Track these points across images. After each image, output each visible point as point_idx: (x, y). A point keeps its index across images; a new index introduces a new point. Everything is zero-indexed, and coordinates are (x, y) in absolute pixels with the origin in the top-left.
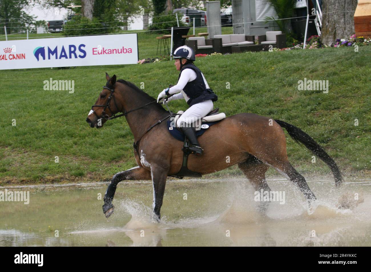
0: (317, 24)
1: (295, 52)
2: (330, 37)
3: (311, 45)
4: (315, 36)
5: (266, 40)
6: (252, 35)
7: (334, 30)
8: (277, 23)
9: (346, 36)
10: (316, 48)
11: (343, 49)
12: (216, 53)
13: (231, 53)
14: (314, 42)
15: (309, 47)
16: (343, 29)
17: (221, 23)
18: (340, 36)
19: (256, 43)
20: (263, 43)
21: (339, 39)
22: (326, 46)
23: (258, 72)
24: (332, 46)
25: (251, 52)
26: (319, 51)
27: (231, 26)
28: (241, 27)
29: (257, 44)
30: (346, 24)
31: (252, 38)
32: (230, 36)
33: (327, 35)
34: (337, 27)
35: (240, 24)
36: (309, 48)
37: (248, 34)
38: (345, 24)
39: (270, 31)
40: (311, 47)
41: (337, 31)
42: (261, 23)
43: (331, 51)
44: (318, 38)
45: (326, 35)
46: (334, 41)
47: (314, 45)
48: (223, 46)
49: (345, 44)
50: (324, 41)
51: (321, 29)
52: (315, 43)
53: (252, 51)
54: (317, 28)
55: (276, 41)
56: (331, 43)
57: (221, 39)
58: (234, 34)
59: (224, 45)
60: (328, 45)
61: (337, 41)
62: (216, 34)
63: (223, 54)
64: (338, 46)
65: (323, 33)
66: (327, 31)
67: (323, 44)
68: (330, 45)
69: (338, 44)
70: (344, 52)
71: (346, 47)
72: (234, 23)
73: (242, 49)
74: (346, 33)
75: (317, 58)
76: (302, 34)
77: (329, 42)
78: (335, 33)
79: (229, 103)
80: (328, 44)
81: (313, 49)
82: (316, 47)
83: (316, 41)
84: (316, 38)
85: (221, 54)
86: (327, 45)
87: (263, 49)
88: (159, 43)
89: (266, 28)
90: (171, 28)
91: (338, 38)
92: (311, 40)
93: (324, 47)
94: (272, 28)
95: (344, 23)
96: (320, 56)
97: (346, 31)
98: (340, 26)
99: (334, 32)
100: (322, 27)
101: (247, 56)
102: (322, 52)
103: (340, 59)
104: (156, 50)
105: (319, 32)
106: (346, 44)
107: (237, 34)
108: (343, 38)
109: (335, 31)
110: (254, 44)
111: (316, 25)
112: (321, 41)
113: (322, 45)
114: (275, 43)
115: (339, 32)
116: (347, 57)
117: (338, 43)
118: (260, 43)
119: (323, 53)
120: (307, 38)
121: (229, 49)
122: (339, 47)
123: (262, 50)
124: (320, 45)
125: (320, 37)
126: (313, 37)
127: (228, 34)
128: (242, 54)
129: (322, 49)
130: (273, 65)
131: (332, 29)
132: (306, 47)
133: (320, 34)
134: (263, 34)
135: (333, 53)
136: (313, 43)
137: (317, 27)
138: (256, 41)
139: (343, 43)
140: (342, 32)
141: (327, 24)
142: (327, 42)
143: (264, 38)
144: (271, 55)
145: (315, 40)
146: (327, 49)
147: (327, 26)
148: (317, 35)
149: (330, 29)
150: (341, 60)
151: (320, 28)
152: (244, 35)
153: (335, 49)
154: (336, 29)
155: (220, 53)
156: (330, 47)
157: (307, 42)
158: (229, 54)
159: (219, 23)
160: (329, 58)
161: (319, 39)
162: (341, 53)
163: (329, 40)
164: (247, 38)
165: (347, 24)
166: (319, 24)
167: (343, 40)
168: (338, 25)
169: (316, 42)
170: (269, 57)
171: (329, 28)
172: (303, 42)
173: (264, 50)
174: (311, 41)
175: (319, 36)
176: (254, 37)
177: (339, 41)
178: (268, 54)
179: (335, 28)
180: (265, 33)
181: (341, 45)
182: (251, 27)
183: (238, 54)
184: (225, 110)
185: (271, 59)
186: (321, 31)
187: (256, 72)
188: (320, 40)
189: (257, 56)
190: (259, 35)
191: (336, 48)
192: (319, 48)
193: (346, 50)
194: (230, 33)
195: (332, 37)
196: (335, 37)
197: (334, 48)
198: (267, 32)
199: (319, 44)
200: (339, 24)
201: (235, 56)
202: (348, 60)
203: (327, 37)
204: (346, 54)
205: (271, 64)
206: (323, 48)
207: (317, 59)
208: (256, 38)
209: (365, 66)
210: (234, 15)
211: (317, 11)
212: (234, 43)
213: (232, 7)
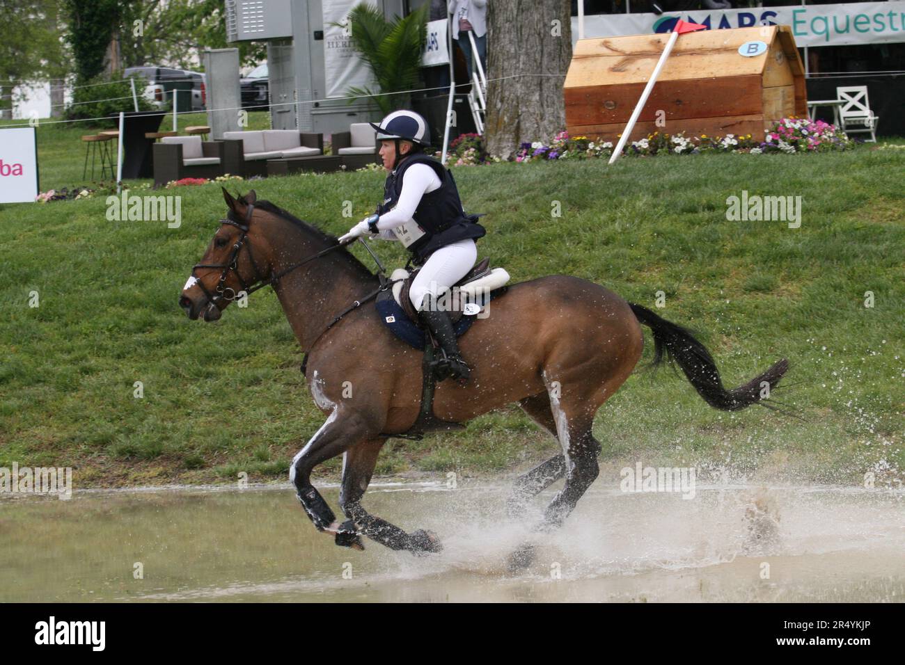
0: (475, 107)
2: (507, 137)
3: (459, 156)
4: (471, 134)
5: (349, 145)
6: (317, 132)
7: (517, 121)
8: (378, 103)
9: (545, 135)
10: (471, 164)
11: (537, 167)
12: (231, 175)
13: (265, 175)
14: (467, 149)
15: (456, 161)
16: (538, 118)
17: (240, 102)
18: (530, 134)
19: (326, 152)
20: (343, 151)
21: (527, 142)
22: (497, 160)
23: (332, 223)
24: (511, 159)
25: (314, 174)
26: (478, 171)
27: (267, 109)
28: (289, 111)
29: (329, 154)
30: (545, 107)
31: (317, 140)
32: (263, 134)
33: (500, 132)
34: (522, 112)
35: (287, 105)
36: (456, 165)
37: (308, 130)
38: (542, 105)
39: (361, 122)
40: (460, 161)
41: (522, 124)
42: (338, 103)
43: (508, 173)
44: (477, 139)
45: (496, 132)
46: (516, 146)
47: (468, 156)
48: (246, 159)
49: (542, 154)
50: (491, 147)
51: (485, 117)
52: (471, 153)
53: (317, 172)
54: (474, 114)
55: (374, 148)
56: (509, 152)
57: (240, 143)
58: (273, 128)
59: (247, 156)
60: (500, 157)
61: (522, 148)
62: (229, 130)
63: (244, 179)
64: (526, 160)
65: (489, 127)
66: (498, 123)
67: (489, 155)
68: (505, 157)
69: (526, 154)
70: (541, 173)
71: (544, 161)
72: (272, 103)
73: (294, 166)
74: (545, 128)
75: (473, 188)
76: (438, 131)
77: (504, 150)
78: (518, 128)
79: (260, 298)
80: (502, 153)
81: (464, 166)
82: (472, 161)
83: (472, 147)
84: (472, 140)
85: (241, 178)
86: (498, 156)
87: (344, 167)
88: (88, 152)
89: (351, 114)
90: (119, 115)
91: (525, 140)
92: (459, 144)
93: (492, 161)
94: (364, 115)
95: (539, 104)
96: (482, 183)
97: (546, 122)
98: (531, 110)
99: (515, 125)
100: (487, 113)
101: (303, 183)
102: (487, 173)
103: (529, 190)
104: (81, 168)
105: (480, 126)
106: (545, 155)
107: (280, 129)
108: (537, 139)
109: (519, 123)
110: (322, 153)
111: (472, 108)
112: (485, 148)
113: (486, 158)
114: (373, 152)
115: (527, 125)
116: (547, 185)
117: (524, 151)
118: (335, 152)
119: (488, 177)
120: (450, 138)
121: (261, 167)
122: (528, 162)
123: (341, 169)
124: (482, 156)
125: (481, 137)
126: (464, 138)
127: (258, 129)
128: (292, 178)
129: (487, 168)
130: (367, 206)
131: (511, 119)
132: (447, 161)
133: (482, 129)
134: (344, 130)
135: (513, 176)
136: (466, 152)
137: (475, 112)
138: (326, 148)
139: (536, 152)
140: (536, 126)
141: (499, 105)
142: (499, 150)
143: (346, 139)
144: (364, 181)
145: (469, 146)
146: (500, 168)
147: (499, 111)
148: (475, 131)
149: (506, 119)
150: (533, 193)
151: (482, 115)
152: (297, 131)
153: (518, 168)
154: (522, 118)
155: (238, 177)
156: (505, 162)
157: (451, 150)
158: (259, 178)
159: (236, 104)
160: (504, 188)
161: (479, 143)
162: (533, 176)
163: (504, 144)
164: (304, 140)
165: (548, 106)
166: (480, 106)
167: (537, 145)
168: (524, 109)
169: (473, 149)
170: (358, 187)
171: (504, 114)
172: (441, 149)
173: (346, 170)
174: (461, 147)
175: (480, 134)
176: (320, 137)
177: (528, 146)
178: (354, 179)
179: (519, 116)
180: (349, 127)
181: (532, 157)
182: (313, 112)
183: (283, 178)
184: (250, 315)
185: (362, 191)
186: (483, 121)
187: (326, 222)
188: (483, 145)
189: (330, 184)
190: (333, 132)
191: (521, 163)
192: (478, 163)
193: (544, 168)
194: (264, 128)
195: (511, 136)
196: (517, 138)
197: (515, 164)
198: (353, 125)
199: (479, 154)
200: (527, 107)
201: (275, 184)
202: (548, 194)
203: (498, 137)
204: (543, 179)
205: (362, 202)
206: (488, 164)
207: (475, 192)
208: (327, 139)
209: (591, 208)
210: (272, 82)
211: (475, 75)
212: (272, 150)
213: (268, 64)
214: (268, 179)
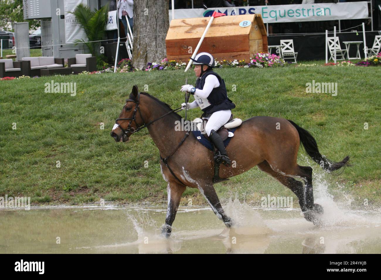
0: (128, 47)
1: (105, 76)
2: (142, 60)
3: (121, 68)
4: (127, 59)
5: (75, 63)
6: (61, 58)
7: (146, 53)
8: (87, 46)
9: (158, 59)
10: (127, 71)
11: (154, 73)
12: (25, 76)
13: (40, 76)
14: (125, 65)
15: (120, 70)
16: (155, 53)
17: (29, 45)
18: (151, 59)
19: (65, 66)
20: (72, 66)
21: (150, 62)
22: (138, 70)
23: (68, 96)
24: (143, 70)
25: (60, 75)
26: (129, 74)
27: (40, 48)
28: (50, 49)
29: (67, 67)
30: (158, 47)
31: (62, 61)
32: (39, 58)
33: (139, 58)
34: (148, 50)
35: (49, 46)
36: (120, 72)
37: (58, 57)
38: (156, 47)
39: (80, 54)
40: (122, 70)
41: (148, 55)
42: (71, 45)
43: (142, 75)
44: (129, 61)
45: (137, 58)
46: (146, 64)
47: (125, 68)
48: (31, 69)
49: (156, 67)
50: (135, 64)
51: (132, 52)
52: (126, 67)
53: (61, 75)
55: (86, 64)
56: (143, 67)
57: (29, 62)
58: (43, 56)
59: (32, 67)
60: (139, 69)
61: (148, 65)
62: (24, 57)
63: (31, 77)
64: (150, 70)
65: (134, 56)
66: (138, 54)
67: (134, 68)
68: (141, 69)
69: (150, 68)
70: (156, 76)
71: (157, 71)
72: (43, 45)
73: (52, 72)
74: (158, 57)
75: (128, 82)
76: (113, 58)
77: (141, 66)
78: (146, 56)
79: (38, 128)
80: (139, 67)
81: (124, 73)
82: (127, 70)
83: (127, 64)
84: (127, 61)
85: (29, 77)
86: (138, 68)
87: (73, 72)
89: (76, 50)
91: (149, 61)
92: (122, 63)
93: (135, 71)
94: (81, 51)
95: (155, 47)
96: (131, 80)
97: (158, 54)
98: (152, 49)
99: (145, 55)
100: (133, 50)
101: (56, 79)
102: (133, 76)
103: (151, 83)
105: (130, 55)
106: (158, 68)
107: (46, 56)
108: (154, 61)
109: (147, 54)
110: (64, 66)
111: (127, 48)
112: (132, 65)
113: (133, 69)
114: (85, 66)
115: (150, 55)
116: (159, 81)
117: (149, 66)
118: (69, 66)
119: (134, 77)
120: (118, 61)
121: (38, 72)
122: (151, 71)
123: (72, 74)
124: (131, 68)
125: (131, 60)
126: (124, 61)
127: (37, 56)
128: (51, 77)
129: (133, 73)
130: (83, 89)
131: (144, 53)
132: (116, 70)
133: (131, 57)
134: (73, 57)
135: (144, 77)
136: (124, 67)
137: (128, 50)
138: (65, 64)
139: (154, 66)
140: (154, 55)
141: (138, 47)
142: (138, 66)
143: (74, 61)
144: (81, 79)
145: (126, 64)
146: (139, 73)
147: (138, 49)
148: (128, 58)
149: (141, 52)
150: (153, 84)
151: (131, 51)
152: (53, 57)
153: (146, 73)
154: (148, 52)
155: (28, 76)
156: (141, 71)
157: (118, 65)
158: (37, 77)
159: (27, 45)
160: (141, 82)
161: (130, 63)
162: (152, 77)
163: (141, 63)
164: (56, 61)
165: (159, 47)
166: (130, 47)
167: (154, 64)
168: (149, 49)
169: (127, 65)
170: (79, 81)
171: (140, 51)
172: (114, 65)
173: (74, 74)
174: (122, 65)
175: (130, 59)
177: (150, 64)
178: (77, 78)
179: (147, 51)
180: (75, 56)
181: (152, 69)
182: (60, 49)
183: (47, 77)
184: (33, 135)
185: (81, 83)
186: (131, 54)
187: (65, 96)
188: (131, 64)
189: (67, 80)
190: (68, 58)
191: (148, 71)
192: (130, 71)
193: (158, 74)
194: (39, 56)
195: (143, 60)
196: (146, 61)
197: (145, 72)
198: (77, 55)
199: (130, 67)
200: (150, 48)
201: (44, 79)
202: (159, 84)
203: (138, 60)
204: (157, 78)
205: (81, 87)
206: (134, 72)
207: (128, 83)
208: (66, 61)
209: (177, 90)
210: (43, 37)
211: (128, 34)
212: (43, 65)
213: (41, 29)
214: (41, 77)
